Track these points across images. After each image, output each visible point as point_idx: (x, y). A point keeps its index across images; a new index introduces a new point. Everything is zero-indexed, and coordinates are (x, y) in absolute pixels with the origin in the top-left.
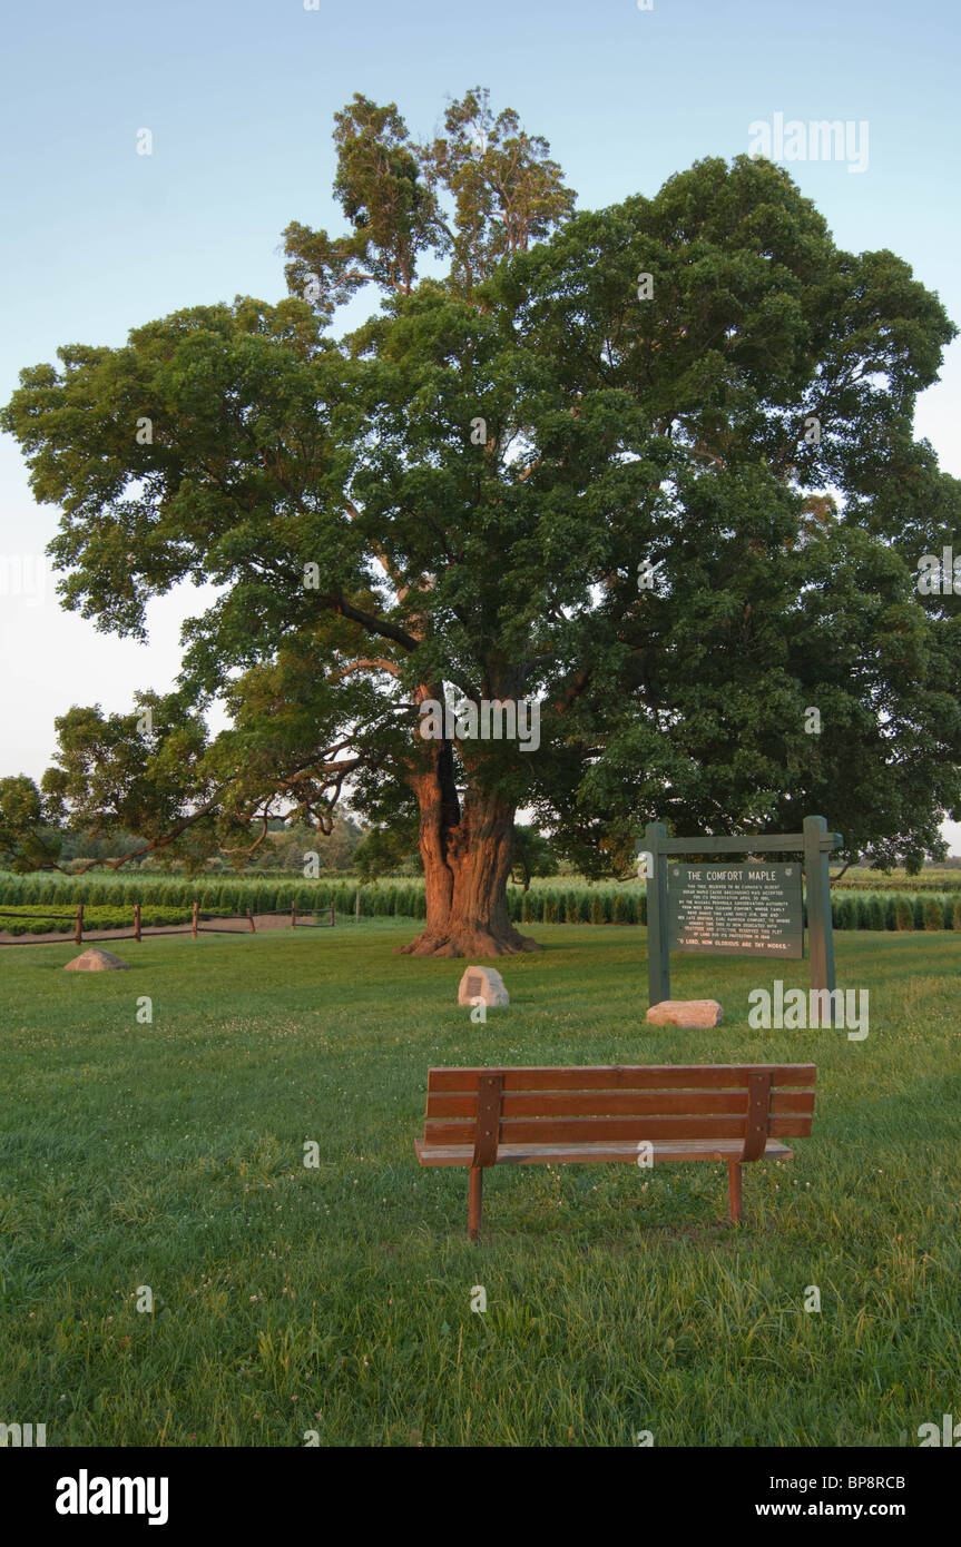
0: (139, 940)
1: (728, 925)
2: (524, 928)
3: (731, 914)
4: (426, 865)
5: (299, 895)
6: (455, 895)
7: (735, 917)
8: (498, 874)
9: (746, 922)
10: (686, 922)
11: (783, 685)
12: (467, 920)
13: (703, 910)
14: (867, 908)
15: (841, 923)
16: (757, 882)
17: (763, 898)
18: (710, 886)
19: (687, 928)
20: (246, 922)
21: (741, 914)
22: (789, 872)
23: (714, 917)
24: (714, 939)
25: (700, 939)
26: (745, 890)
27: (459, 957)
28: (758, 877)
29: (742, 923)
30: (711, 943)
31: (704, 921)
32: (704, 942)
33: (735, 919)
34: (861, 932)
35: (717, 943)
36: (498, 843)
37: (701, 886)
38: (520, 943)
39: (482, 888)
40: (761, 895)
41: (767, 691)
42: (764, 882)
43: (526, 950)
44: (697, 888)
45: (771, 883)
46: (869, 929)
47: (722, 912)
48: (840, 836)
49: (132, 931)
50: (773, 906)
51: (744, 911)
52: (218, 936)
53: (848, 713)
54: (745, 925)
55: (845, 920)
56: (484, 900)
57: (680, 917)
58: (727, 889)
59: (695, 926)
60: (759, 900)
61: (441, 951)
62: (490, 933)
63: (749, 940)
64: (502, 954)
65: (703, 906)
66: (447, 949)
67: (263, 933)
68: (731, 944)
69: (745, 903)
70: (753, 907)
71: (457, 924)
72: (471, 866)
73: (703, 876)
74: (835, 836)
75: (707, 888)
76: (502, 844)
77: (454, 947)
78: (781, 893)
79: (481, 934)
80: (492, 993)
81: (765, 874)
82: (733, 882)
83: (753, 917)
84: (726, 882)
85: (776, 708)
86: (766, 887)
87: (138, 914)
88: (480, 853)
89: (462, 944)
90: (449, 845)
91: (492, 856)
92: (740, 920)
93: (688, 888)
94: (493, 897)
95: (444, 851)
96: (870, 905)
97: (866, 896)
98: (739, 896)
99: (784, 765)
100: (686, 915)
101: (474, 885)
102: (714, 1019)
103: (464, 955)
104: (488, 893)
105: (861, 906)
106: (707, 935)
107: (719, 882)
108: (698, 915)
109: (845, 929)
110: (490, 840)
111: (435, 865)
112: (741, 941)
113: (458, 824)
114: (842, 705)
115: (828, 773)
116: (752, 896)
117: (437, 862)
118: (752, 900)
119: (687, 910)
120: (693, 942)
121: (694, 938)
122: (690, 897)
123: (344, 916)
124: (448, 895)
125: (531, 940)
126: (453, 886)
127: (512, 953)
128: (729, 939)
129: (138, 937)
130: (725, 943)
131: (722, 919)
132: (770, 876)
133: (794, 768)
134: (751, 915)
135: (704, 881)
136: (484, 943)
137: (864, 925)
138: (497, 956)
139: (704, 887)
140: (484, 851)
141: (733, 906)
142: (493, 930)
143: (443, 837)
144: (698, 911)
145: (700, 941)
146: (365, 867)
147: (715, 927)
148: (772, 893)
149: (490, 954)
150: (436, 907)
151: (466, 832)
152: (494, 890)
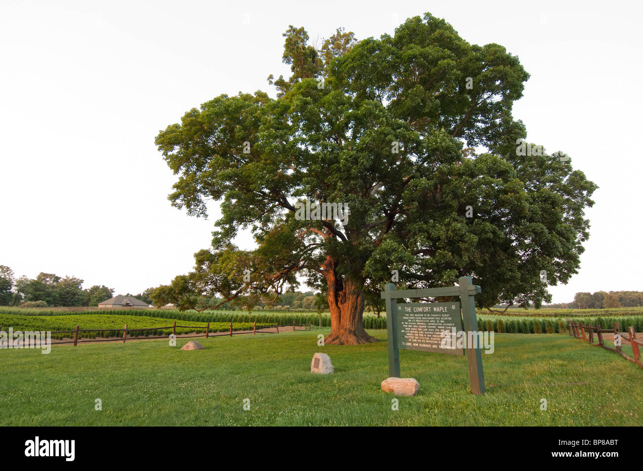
0: (232, 336)
1: (425, 335)
2: (371, 332)
3: (426, 330)
4: (330, 306)
5: (301, 319)
6: (341, 319)
7: (428, 331)
8: (358, 310)
9: (434, 334)
10: (405, 334)
11: (457, 220)
12: (346, 329)
13: (413, 327)
14: (521, 324)
15: (510, 330)
16: (438, 313)
17: (442, 321)
18: (416, 315)
19: (406, 337)
20: (275, 329)
21: (431, 330)
22: (453, 307)
23: (418, 331)
24: (419, 343)
25: (412, 343)
26: (432, 317)
27: (342, 345)
28: (438, 310)
29: (432, 335)
30: (417, 345)
31: (414, 333)
32: (414, 345)
33: (428, 333)
34: (519, 334)
35: (420, 345)
36: (357, 297)
37: (411, 315)
38: (368, 339)
39: (352, 316)
40: (440, 320)
41: (449, 224)
42: (441, 313)
43: (370, 342)
44: (409, 316)
45: (445, 313)
46: (522, 333)
47: (422, 328)
48: (479, 287)
49: (229, 333)
50: (447, 326)
51: (432, 328)
52: (263, 335)
53: (491, 232)
54: (434, 336)
55: (512, 329)
56: (353, 321)
57: (402, 331)
58: (424, 316)
59: (409, 336)
60: (440, 323)
61: (335, 342)
62: (355, 335)
63: (436, 344)
64: (359, 344)
65: (413, 325)
66: (337, 341)
67: (280, 334)
68: (427, 346)
69: (433, 324)
70: (437, 326)
71: (342, 331)
72: (347, 308)
73: (412, 310)
74: (476, 287)
75: (414, 316)
76: (359, 298)
77: (339, 340)
78: (450, 319)
79: (351, 335)
80: (324, 367)
81: (441, 308)
82: (426, 313)
83: (437, 332)
84: (423, 313)
85: (453, 231)
86: (443, 315)
87: (231, 326)
88: (350, 302)
89: (343, 339)
90: (339, 299)
91: (355, 303)
92: (431, 333)
93: (405, 316)
94: (356, 320)
95: (337, 301)
96: (522, 323)
97: (521, 319)
98: (430, 320)
99: (461, 256)
100: (405, 330)
101: (348, 315)
102: (414, 390)
103: (344, 344)
104: (354, 318)
105: (518, 323)
106: (415, 340)
107: (420, 313)
108: (411, 330)
109: (512, 333)
110: (355, 295)
111: (333, 307)
112: (432, 344)
113: (342, 290)
114: (487, 228)
115: (484, 261)
116: (436, 320)
117: (334, 305)
118: (436, 323)
119: (405, 327)
120: (409, 344)
121: (409, 342)
122: (407, 321)
123: (315, 327)
124: (338, 319)
125: (373, 337)
126: (340, 315)
127: (363, 343)
128: (426, 343)
129: (231, 335)
130: (424, 345)
131: (422, 332)
132: (444, 310)
133: (466, 258)
134: (436, 330)
135: (413, 312)
136: (352, 339)
137: (520, 331)
138: (357, 344)
139: (413, 315)
140: (352, 301)
141: (427, 325)
142: (357, 333)
143: (336, 296)
144: (411, 328)
145: (412, 344)
146: (319, 308)
147: (419, 336)
148: (446, 319)
149: (354, 344)
150: (334, 323)
151: (345, 293)
152: (357, 317)
